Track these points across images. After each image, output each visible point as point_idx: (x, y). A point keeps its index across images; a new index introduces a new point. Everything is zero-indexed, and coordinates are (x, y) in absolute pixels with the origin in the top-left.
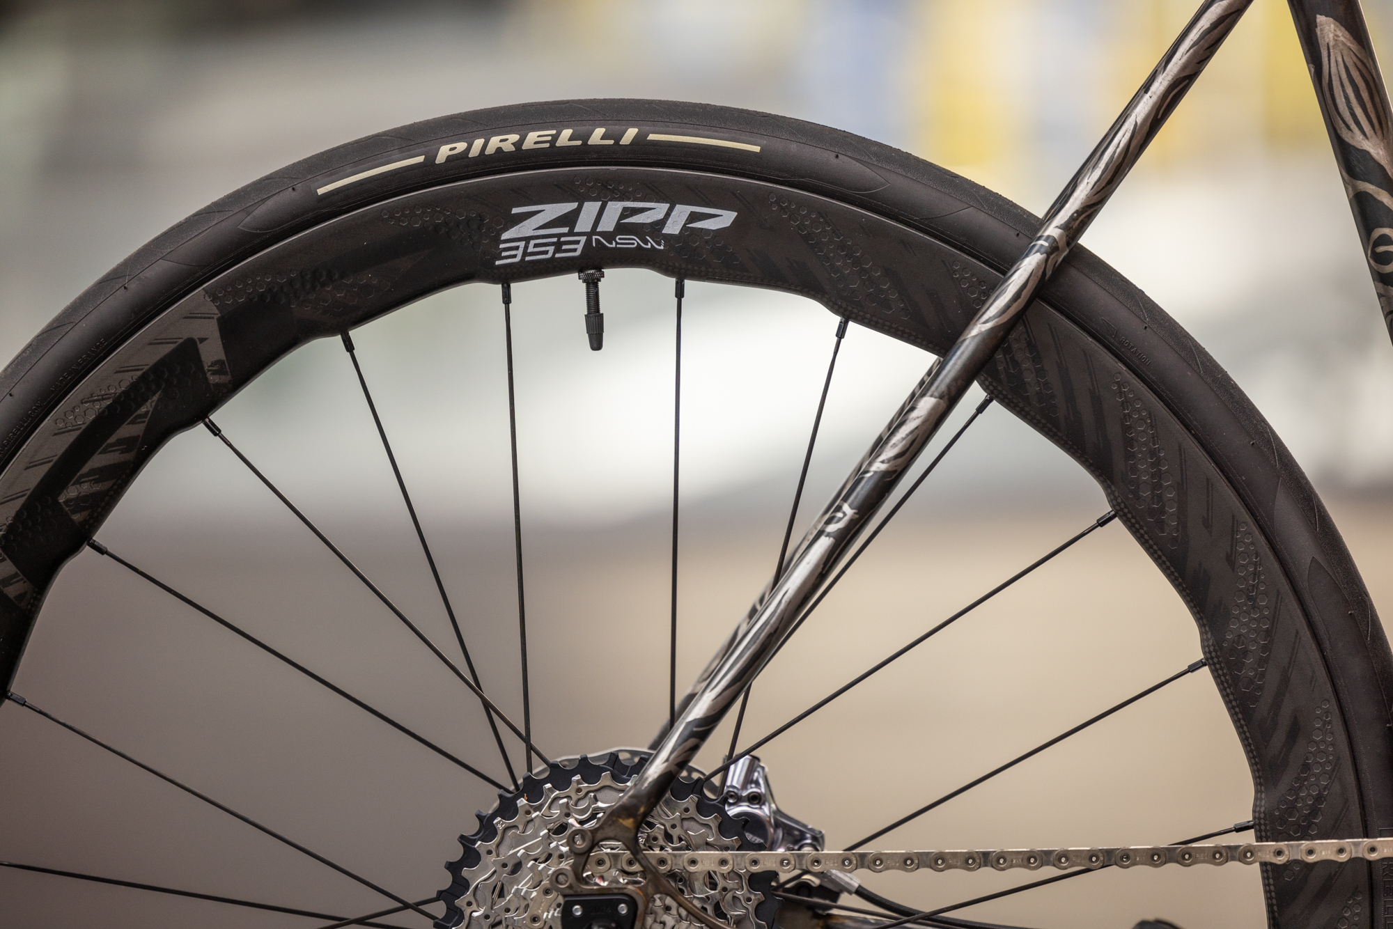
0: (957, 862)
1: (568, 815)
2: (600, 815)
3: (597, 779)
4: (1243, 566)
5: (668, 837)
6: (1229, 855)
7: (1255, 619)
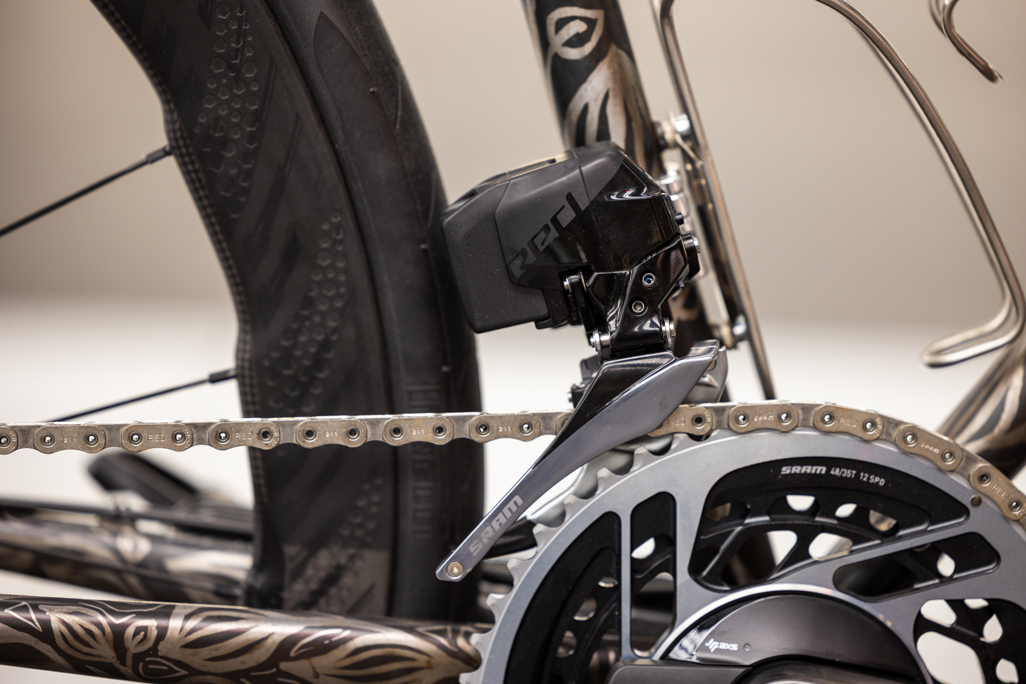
4: (222, 21)
6: (195, 436)
7: (240, 97)
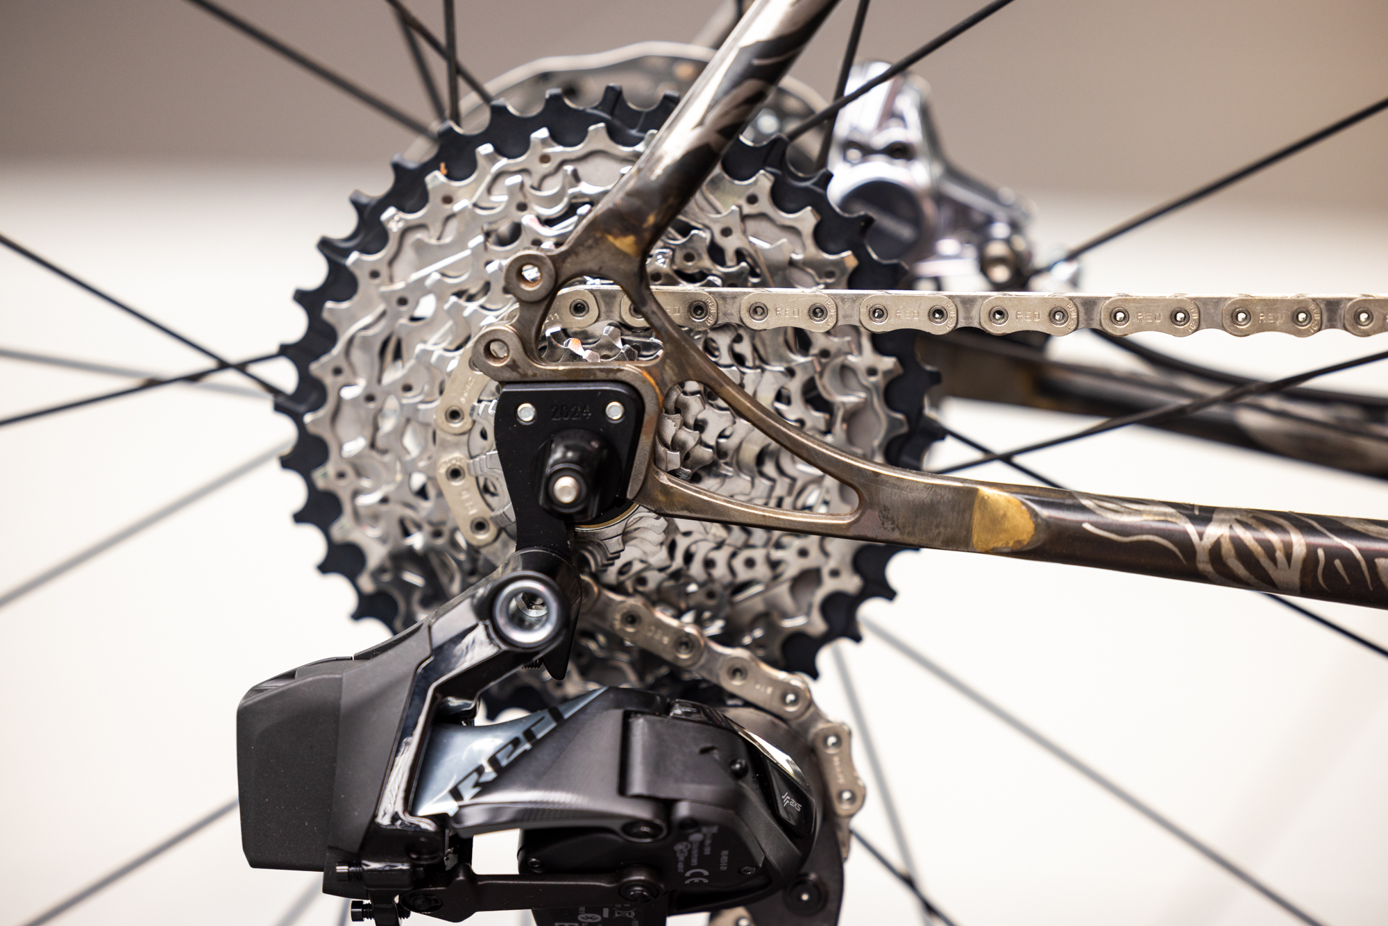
0: (1275, 319)
1: (522, 207)
2: (583, 210)
3: (581, 136)
5: (716, 253)
